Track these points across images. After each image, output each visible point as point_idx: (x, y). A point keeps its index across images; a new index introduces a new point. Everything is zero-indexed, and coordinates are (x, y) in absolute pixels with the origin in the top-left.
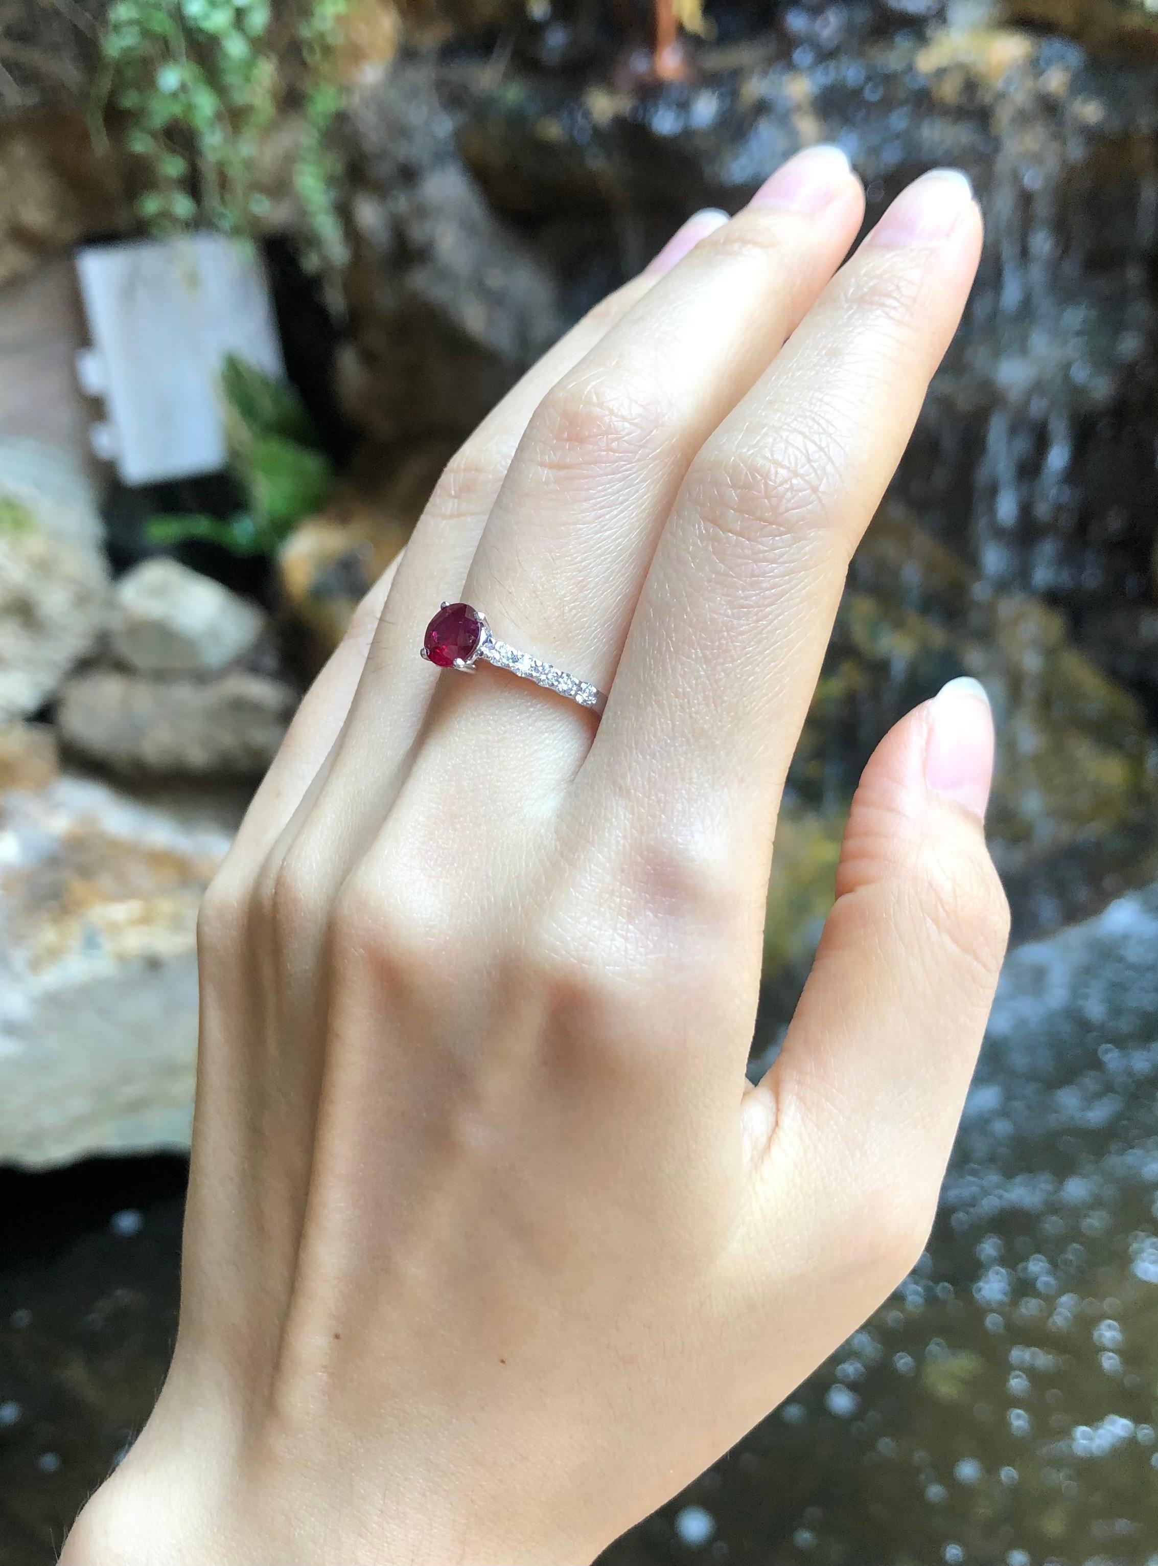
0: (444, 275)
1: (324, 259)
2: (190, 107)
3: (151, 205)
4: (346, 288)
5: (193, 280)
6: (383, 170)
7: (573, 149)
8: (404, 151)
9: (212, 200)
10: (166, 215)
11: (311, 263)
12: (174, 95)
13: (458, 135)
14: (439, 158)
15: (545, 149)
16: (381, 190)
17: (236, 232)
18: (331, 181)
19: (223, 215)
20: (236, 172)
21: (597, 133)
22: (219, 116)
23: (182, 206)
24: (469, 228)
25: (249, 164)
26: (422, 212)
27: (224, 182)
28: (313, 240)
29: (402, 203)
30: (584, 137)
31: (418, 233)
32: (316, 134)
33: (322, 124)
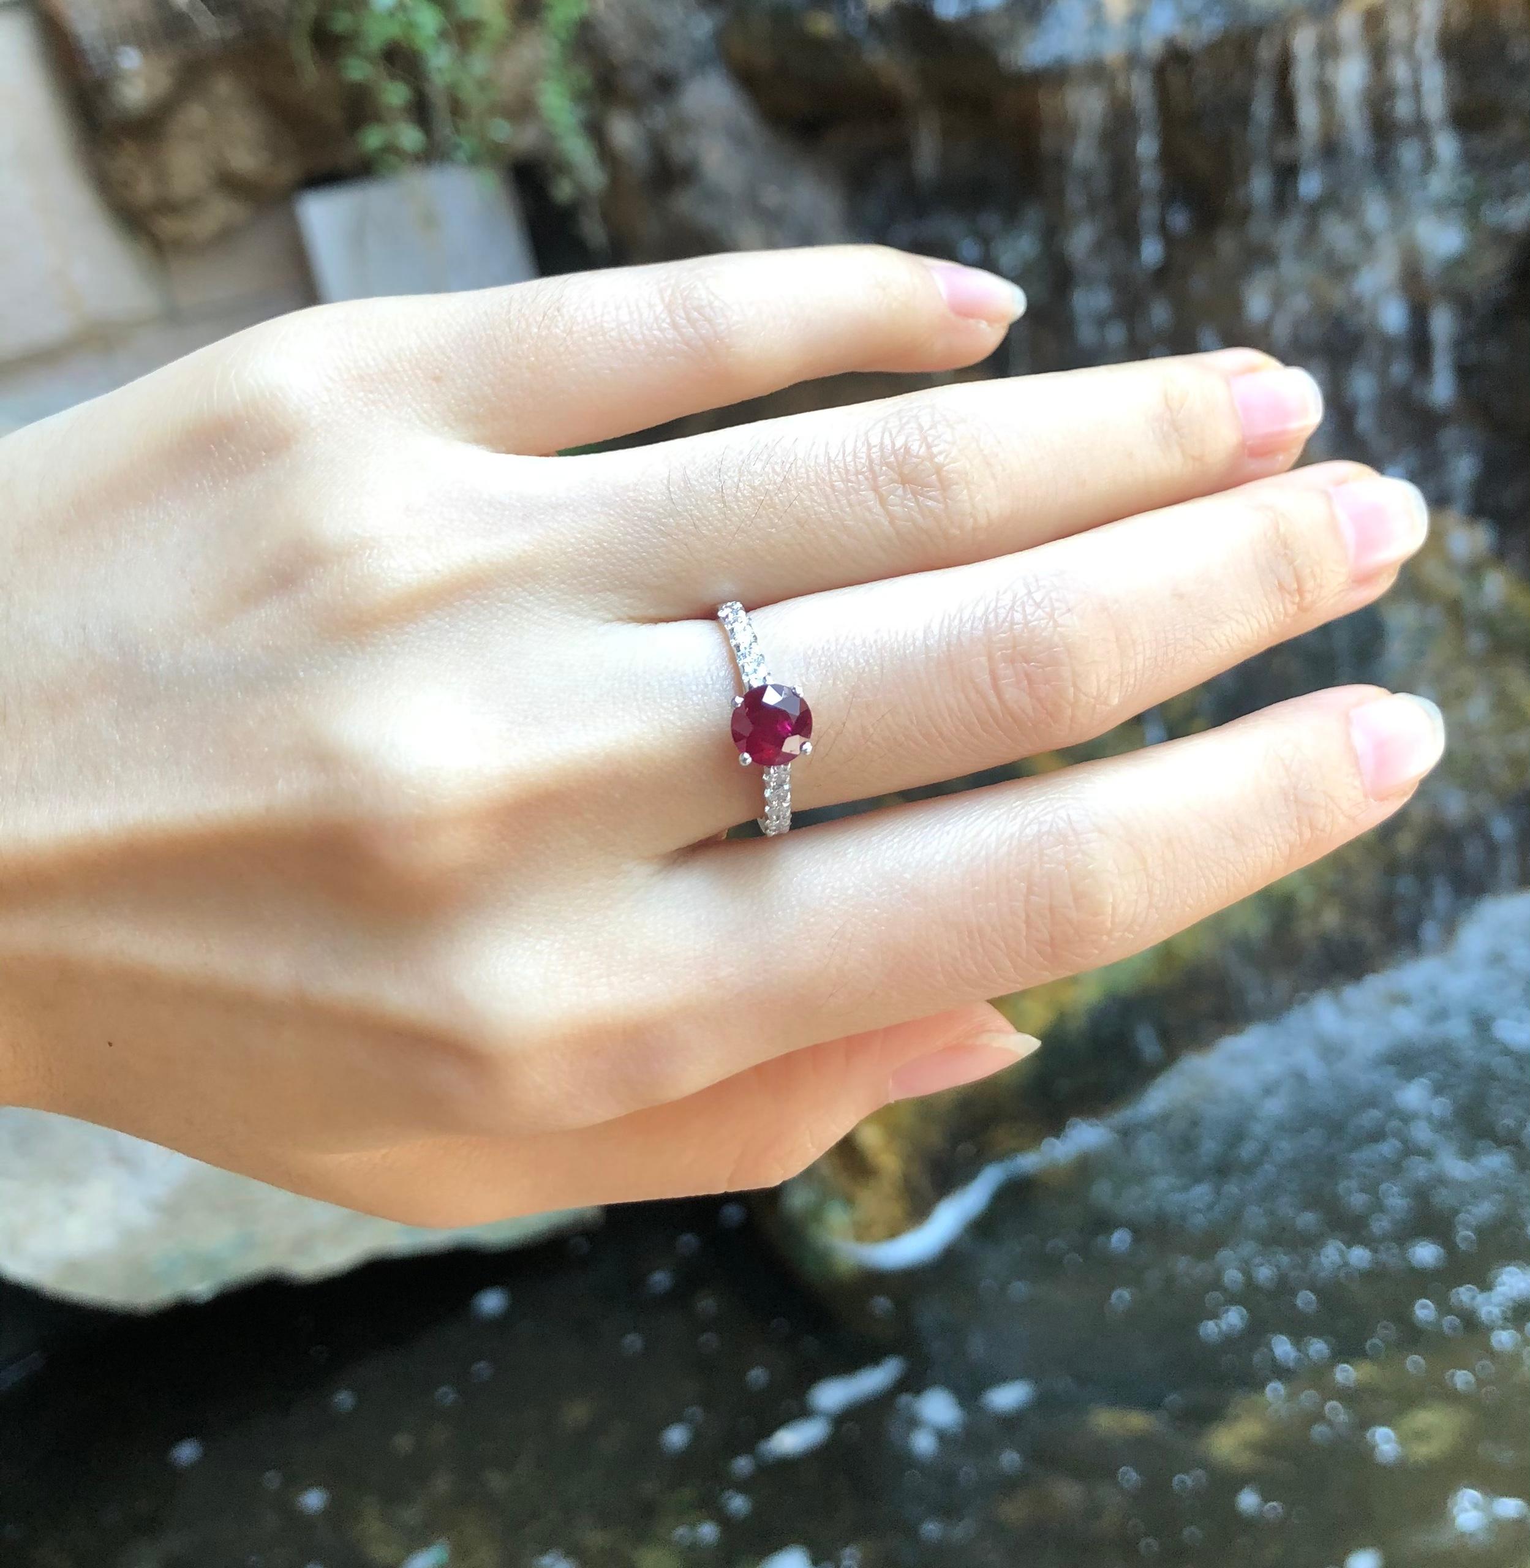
0: (713, 196)
1: (580, 187)
2: (411, 25)
3: (373, 139)
4: (606, 217)
5: (430, 220)
6: (636, 81)
7: (847, 44)
8: (660, 59)
9: (444, 127)
10: (391, 149)
11: (563, 191)
12: (391, 14)
13: (719, 37)
14: (700, 64)
15: (819, 46)
16: (635, 104)
17: (474, 161)
18: (581, 97)
19: (457, 146)
20: (470, 93)
21: (873, 22)
22: (443, 35)
23: (410, 137)
24: (739, 139)
25: (483, 85)
26: (683, 126)
27: (457, 108)
28: (563, 167)
29: (659, 117)
30: (859, 29)
31: (679, 149)
32: (555, 45)
33: (563, 35)
